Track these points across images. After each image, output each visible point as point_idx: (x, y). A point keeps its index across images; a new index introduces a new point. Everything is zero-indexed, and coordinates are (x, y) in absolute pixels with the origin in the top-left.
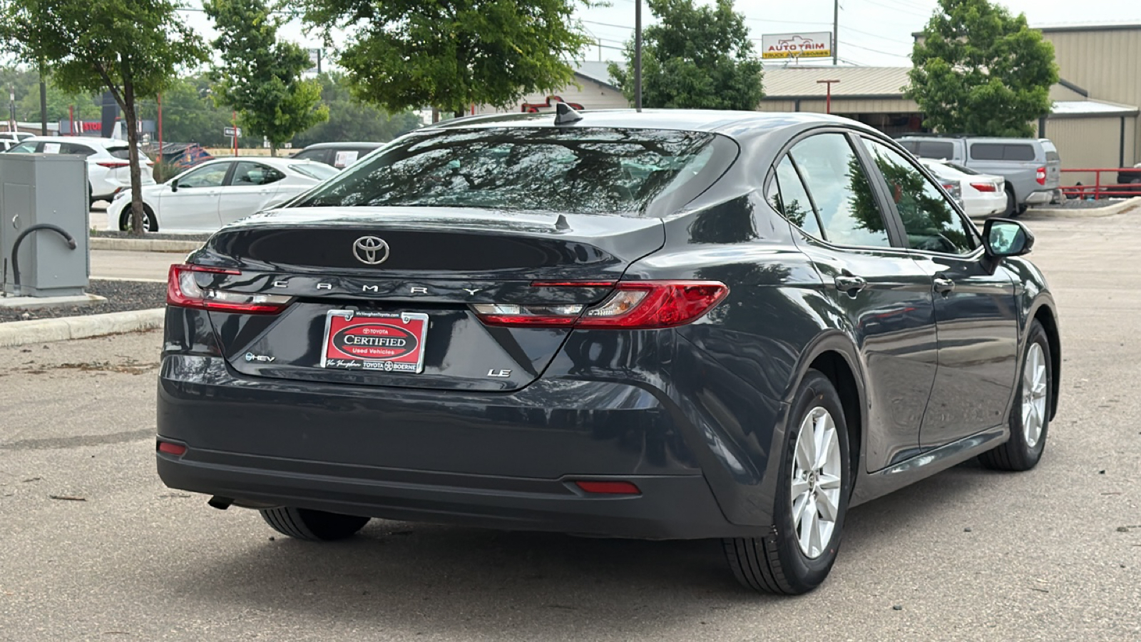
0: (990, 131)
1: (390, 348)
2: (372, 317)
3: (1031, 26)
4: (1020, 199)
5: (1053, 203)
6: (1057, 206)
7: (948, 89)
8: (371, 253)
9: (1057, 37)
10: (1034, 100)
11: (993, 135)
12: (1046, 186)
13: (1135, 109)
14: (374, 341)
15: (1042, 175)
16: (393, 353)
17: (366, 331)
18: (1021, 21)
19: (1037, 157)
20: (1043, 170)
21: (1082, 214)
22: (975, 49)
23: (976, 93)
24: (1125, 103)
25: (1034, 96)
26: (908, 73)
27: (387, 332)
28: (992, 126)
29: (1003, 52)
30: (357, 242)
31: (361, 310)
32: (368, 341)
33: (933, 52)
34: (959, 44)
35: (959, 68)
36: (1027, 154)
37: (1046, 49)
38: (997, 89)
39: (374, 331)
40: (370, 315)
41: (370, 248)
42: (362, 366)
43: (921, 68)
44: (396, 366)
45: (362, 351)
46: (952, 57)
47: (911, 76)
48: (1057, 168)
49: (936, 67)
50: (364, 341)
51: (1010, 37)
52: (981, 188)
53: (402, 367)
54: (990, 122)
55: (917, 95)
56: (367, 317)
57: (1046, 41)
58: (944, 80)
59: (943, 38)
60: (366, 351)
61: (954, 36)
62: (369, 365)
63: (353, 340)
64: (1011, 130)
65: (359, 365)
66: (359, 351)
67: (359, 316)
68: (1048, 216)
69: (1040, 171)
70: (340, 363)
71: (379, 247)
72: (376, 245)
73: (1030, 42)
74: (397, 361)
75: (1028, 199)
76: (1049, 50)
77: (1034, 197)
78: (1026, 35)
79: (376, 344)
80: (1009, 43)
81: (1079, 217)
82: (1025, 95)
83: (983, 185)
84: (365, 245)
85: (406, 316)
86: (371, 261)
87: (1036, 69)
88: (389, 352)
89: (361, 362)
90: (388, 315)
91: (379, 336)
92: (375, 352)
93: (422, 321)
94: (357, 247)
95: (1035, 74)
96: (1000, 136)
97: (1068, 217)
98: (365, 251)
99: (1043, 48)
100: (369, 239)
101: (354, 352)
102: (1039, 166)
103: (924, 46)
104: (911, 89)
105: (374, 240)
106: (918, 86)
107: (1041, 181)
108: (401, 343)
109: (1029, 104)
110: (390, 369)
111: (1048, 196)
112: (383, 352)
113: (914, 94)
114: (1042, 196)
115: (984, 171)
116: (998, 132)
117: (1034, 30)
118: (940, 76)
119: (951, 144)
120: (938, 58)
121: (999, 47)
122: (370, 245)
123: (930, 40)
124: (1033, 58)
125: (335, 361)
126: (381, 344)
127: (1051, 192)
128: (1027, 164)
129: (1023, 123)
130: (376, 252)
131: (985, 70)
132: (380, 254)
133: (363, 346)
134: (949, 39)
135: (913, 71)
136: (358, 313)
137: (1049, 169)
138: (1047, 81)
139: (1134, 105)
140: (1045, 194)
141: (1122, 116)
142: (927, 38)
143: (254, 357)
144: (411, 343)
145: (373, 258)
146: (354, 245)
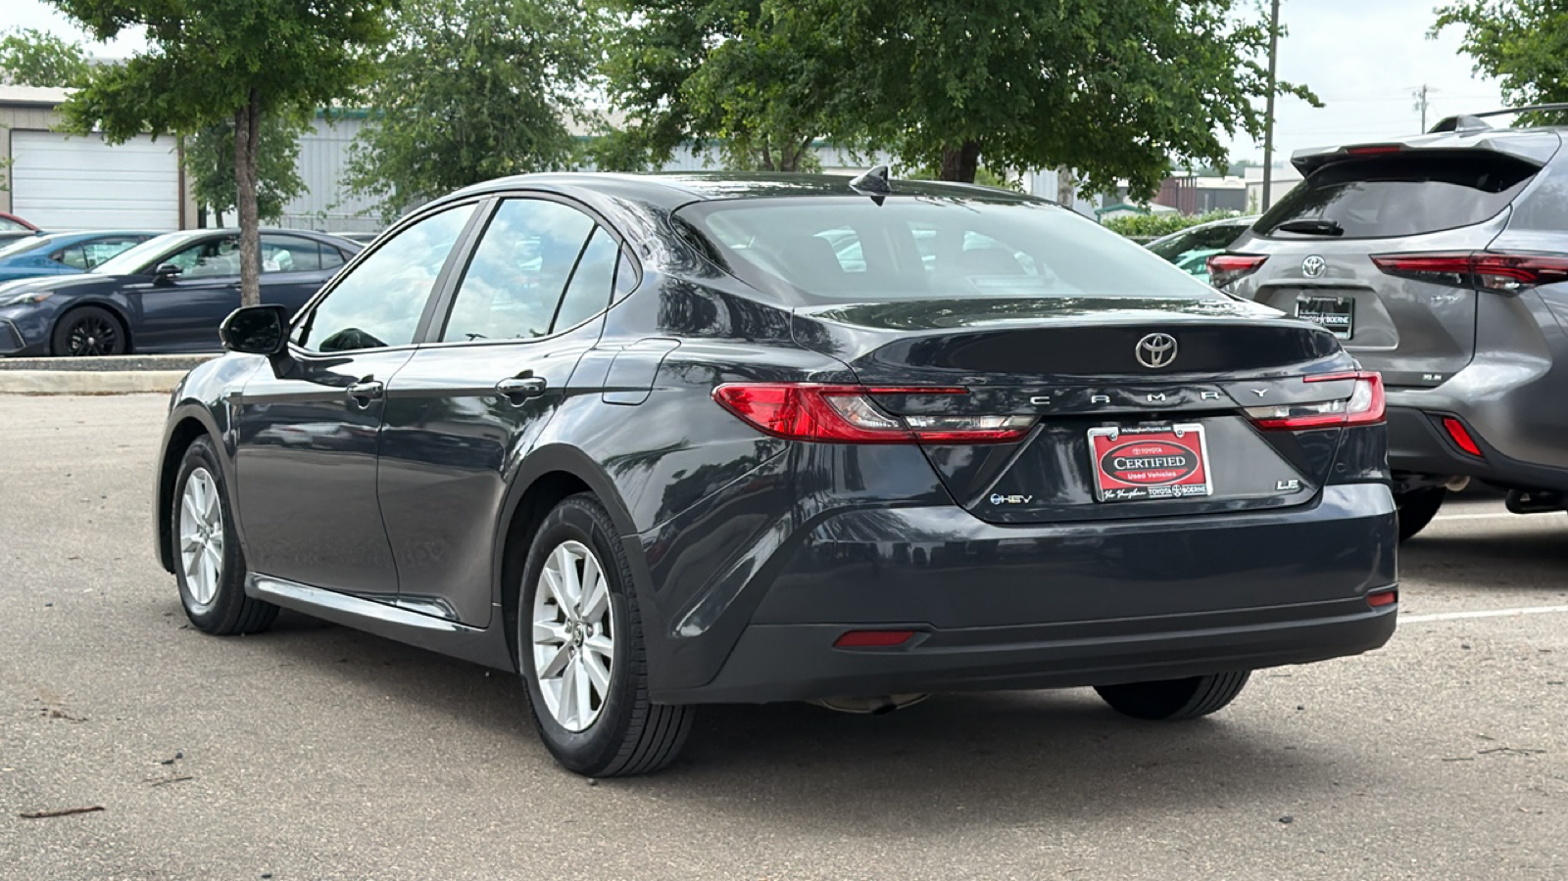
1: (1169, 469)
2: (1141, 433)
8: (1157, 355)
14: (1149, 463)
16: (1174, 474)
17: (1136, 451)
27: (1161, 450)
30: (1143, 341)
31: (1126, 427)
32: (1143, 463)
39: (1146, 451)
40: (1138, 431)
41: (1158, 349)
42: (1148, 494)
44: (1184, 490)
45: (1139, 476)
50: (1138, 463)
53: (1191, 490)
56: (1136, 433)
60: (1144, 476)
62: (1156, 491)
63: (1125, 464)
65: (1143, 493)
66: (1135, 476)
67: (1125, 434)
70: (1120, 494)
71: (1167, 346)
72: (1164, 344)
74: (1183, 482)
79: (1153, 465)
84: (1152, 344)
85: (1180, 429)
86: (1156, 363)
88: (1170, 475)
89: (1146, 489)
90: (1158, 429)
91: (1154, 456)
92: (1154, 475)
93: (1197, 433)
94: (1142, 348)
98: (1150, 352)
100: (1159, 336)
101: (1130, 478)
105: (1163, 337)
108: (1181, 461)
110: (1180, 494)
112: (1163, 475)
122: (1158, 344)
125: (1114, 491)
126: (1158, 465)
130: (1163, 352)
132: (1167, 355)
133: (1139, 470)
136: (1124, 430)
143: (1002, 499)
144: (1191, 460)
145: (1159, 359)
146: (1139, 345)
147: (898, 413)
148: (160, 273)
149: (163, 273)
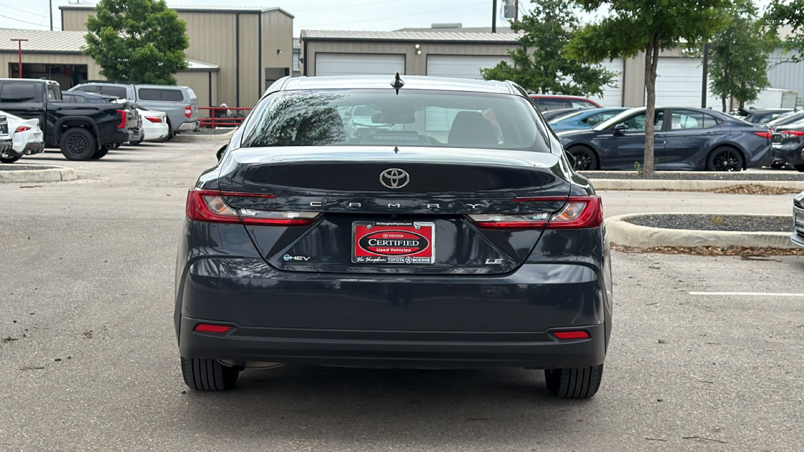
0: (147, 80)
1: (407, 247)
2: (389, 226)
3: (169, 7)
4: (174, 128)
5: (195, 130)
6: (198, 132)
7: (117, 49)
8: (394, 181)
9: (190, 15)
10: (177, 59)
11: (150, 83)
12: (191, 119)
13: (217, 67)
14: (393, 243)
15: (188, 112)
16: (410, 251)
17: (385, 236)
18: (162, 5)
19: (184, 99)
20: (189, 108)
21: (212, 139)
22: (135, 22)
23: (139, 52)
24: (210, 62)
25: (176, 57)
26: (84, 37)
27: (402, 236)
28: (149, 76)
29: (154, 25)
30: (384, 173)
31: (380, 221)
32: (389, 243)
33: (103, 23)
34: (121, 18)
35: (123, 35)
36: (178, 96)
37: (182, 24)
38: (151, 51)
39: (393, 236)
40: (388, 224)
41: (395, 177)
42: (387, 260)
43: (94, 33)
44: (414, 260)
45: (384, 250)
46: (118, 26)
47: (87, 39)
48: (197, 107)
49: (108, 33)
50: (385, 243)
51: (159, 15)
52: (153, 120)
53: (419, 260)
54: (147, 74)
55: (93, 53)
56: (386, 226)
57: (180, 18)
58: (114, 43)
59: (109, 12)
60: (388, 250)
61: (117, 12)
62: (393, 259)
63: (376, 243)
64: (162, 80)
65: (384, 260)
66: (381, 250)
67: (379, 225)
68: (190, 139)
69: (187, 109)
70: (368, 259)
71: (402, 176)
72: (399, 175)
73: (172, 19)
74: (415, 256)
75: (179, 128)
76: (184, 25)
77: (184, 126)
78: (168, 14)
79: (396, 244)
80: (157, 19)
81: (211, 140)
82: (170, 56)
83: (154, 118)
84: (390, 175)
85: (418, 225)
86: (394, 186)
87: (176, 38)
88: (406, 250)
89: (386, 258)
90: (402, 224)
91: (397, 239)
92: (395, 250)
93: (431, 227)
94: (383, 176)
95: (175, 41)
96: (154, 84)
97: (203, 140)
98: (390, 179)
99: (180, 24)
100: (394, 170)
101: (378, 251)
102: (186, 105)
103: (97, 18)
104: (88, 48)
105: (398, 171)
106: (93, 47)
107: (188, 116)
108: (416, 243)
109: (173, 62)
110: (410, 262)
111: (192, 126)
112: (402, 250)
113: (91, 52)
114: (189, 126)
115: (151, 108)
116: (154, 81)
117: (172, 10)
118: (111, 39)
119: (125, 89)
120: (109, 27)
121: (150, 21)
122: (395, 175)
123: (101, 14)
124: (173, 30)
125: (365, 258)
126: (399, 244)
127: (195, 123)
128: (179, 104)
129: (168, 75)
130: (399, 179)
131: (138, 36)
132: (402, 181)
133: (385, 247)
134: (114, 14)
135: (88, 35)
136: (377, 224)
137: (192, 107)
138: (182, 46)
139: (216, 64)
140: (191, 124)
141: (210, 71)
142: (99, 13)
143: (291, 258)
144: (423, 243)
145: (396, 184)
146: (381, 175)
147: (237, 209)
148: (617, 129)
149: (618, 129)
